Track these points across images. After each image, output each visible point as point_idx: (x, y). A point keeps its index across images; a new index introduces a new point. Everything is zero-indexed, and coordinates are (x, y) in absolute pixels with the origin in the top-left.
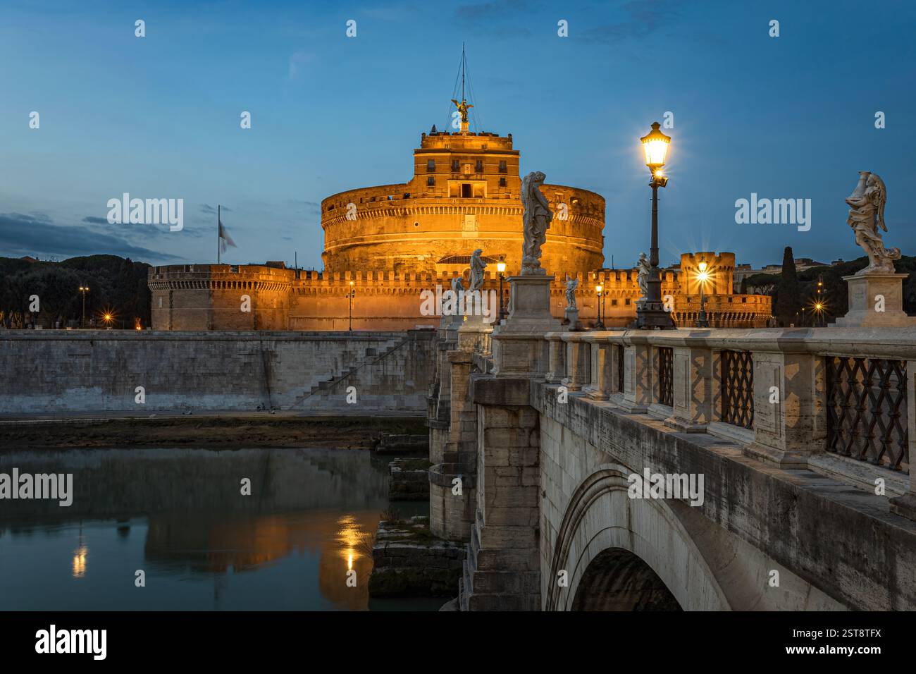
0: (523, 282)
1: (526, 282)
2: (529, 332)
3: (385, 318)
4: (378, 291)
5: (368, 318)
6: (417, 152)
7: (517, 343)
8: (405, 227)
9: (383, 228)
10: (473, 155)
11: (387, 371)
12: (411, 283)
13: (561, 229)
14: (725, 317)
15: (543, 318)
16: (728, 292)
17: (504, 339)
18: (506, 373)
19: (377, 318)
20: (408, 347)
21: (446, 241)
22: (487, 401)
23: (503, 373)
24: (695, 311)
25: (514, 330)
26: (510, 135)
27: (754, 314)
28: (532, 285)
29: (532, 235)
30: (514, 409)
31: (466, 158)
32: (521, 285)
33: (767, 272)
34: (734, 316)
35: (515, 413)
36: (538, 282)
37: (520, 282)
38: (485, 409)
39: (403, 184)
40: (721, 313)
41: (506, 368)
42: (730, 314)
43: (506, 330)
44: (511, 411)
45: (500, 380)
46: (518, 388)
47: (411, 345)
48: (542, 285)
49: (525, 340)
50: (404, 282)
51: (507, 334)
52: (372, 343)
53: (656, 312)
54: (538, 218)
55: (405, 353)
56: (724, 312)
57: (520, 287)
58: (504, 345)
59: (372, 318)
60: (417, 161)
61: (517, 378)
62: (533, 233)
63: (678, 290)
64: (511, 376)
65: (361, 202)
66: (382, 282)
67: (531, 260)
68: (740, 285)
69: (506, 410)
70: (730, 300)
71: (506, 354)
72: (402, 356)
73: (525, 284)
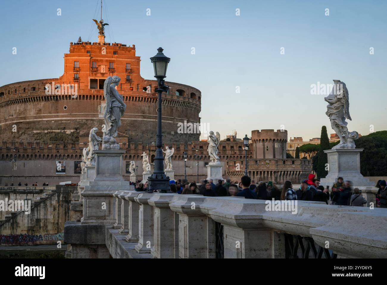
0: (103, 155)
1: (105, 155)
2: (106, 190)
3: (40, 176)
4: (36, 156)
5: (28, 176)
6: (66, 55)
7: (97, 199)
8: (57, 110)
9: (40, 110)
10: (107, 59)
11: (40, 215)
12: (60, 151)
13: (170, 112)
14: (281, 174)
15: (116, 180)
16: (283, 157)
17: (88, 196)
18: (89, 221)
19: (34, 176)
20: (56, 197)
21: (87, 120)
22: (73, 242)
23: (87, 221)
24: (260, 170)
25: (95, 189)
26: (134, 46)
27: (300, 172)
28: (109, 156)
29: (110, 121)
30: (94, 247)
31: (102, 61)
32: (101, 156)
33: (313, 143)
34: (287, 174)
35: (95, 250)
36: (113, 155)
37: (100, 155)
38: (72, 247)
39: (56, 79)
40: (278, 172)
41: (89, 217)
42: (284, 172)
43: (89, 189)
44: (91, 248)
45: (83, 226)
46: (97, 232)
47: (59, 197)
48: (116, 156)
49: (103, 196)
50: (55, 150)
51: (90, 192)
52: (29, 195)
53: (160, 180)
54: (114, 109)
55: (54, 202)
56: (280, 171)
57: (101, 158)
58: (88, 201)
59: (30, 176)
60: (66, 62)
61: (97, 224)
62: (110, 119)
63: (249, 156)
64: (92, 223)
65: (25, 91)
66: (39, 150)
67: (109, 139)
68: (295, 151)
69: (89, 248)
70: (284, 162)
71: (89, 207)
72: (51, 204)
73: (104, 156)
